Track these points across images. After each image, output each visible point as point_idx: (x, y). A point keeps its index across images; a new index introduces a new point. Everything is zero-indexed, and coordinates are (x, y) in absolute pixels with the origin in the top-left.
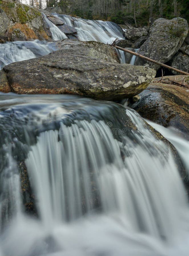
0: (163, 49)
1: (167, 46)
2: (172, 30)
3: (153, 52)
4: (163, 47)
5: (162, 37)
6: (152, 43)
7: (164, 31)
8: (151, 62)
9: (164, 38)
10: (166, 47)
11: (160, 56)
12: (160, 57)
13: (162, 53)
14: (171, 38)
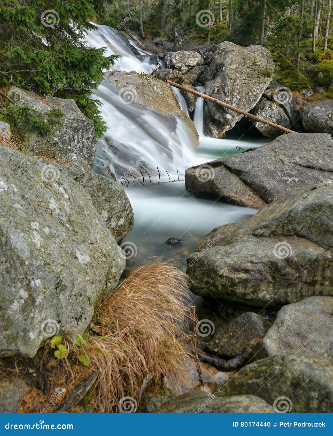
0: (250, 94)
1: (256, 90)
2: (256, 65)
3: (236, 98)
4: (250, 90)
5: (245, 75)
6: (231, 82)
7: (244, 65)
8: (234, 112)
9: (249, 77)
10: (254, 91)
11: (246, 104)
12: (247, 106)
13: (250, 100)
14: (258, 77)
